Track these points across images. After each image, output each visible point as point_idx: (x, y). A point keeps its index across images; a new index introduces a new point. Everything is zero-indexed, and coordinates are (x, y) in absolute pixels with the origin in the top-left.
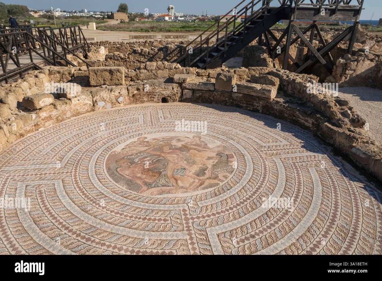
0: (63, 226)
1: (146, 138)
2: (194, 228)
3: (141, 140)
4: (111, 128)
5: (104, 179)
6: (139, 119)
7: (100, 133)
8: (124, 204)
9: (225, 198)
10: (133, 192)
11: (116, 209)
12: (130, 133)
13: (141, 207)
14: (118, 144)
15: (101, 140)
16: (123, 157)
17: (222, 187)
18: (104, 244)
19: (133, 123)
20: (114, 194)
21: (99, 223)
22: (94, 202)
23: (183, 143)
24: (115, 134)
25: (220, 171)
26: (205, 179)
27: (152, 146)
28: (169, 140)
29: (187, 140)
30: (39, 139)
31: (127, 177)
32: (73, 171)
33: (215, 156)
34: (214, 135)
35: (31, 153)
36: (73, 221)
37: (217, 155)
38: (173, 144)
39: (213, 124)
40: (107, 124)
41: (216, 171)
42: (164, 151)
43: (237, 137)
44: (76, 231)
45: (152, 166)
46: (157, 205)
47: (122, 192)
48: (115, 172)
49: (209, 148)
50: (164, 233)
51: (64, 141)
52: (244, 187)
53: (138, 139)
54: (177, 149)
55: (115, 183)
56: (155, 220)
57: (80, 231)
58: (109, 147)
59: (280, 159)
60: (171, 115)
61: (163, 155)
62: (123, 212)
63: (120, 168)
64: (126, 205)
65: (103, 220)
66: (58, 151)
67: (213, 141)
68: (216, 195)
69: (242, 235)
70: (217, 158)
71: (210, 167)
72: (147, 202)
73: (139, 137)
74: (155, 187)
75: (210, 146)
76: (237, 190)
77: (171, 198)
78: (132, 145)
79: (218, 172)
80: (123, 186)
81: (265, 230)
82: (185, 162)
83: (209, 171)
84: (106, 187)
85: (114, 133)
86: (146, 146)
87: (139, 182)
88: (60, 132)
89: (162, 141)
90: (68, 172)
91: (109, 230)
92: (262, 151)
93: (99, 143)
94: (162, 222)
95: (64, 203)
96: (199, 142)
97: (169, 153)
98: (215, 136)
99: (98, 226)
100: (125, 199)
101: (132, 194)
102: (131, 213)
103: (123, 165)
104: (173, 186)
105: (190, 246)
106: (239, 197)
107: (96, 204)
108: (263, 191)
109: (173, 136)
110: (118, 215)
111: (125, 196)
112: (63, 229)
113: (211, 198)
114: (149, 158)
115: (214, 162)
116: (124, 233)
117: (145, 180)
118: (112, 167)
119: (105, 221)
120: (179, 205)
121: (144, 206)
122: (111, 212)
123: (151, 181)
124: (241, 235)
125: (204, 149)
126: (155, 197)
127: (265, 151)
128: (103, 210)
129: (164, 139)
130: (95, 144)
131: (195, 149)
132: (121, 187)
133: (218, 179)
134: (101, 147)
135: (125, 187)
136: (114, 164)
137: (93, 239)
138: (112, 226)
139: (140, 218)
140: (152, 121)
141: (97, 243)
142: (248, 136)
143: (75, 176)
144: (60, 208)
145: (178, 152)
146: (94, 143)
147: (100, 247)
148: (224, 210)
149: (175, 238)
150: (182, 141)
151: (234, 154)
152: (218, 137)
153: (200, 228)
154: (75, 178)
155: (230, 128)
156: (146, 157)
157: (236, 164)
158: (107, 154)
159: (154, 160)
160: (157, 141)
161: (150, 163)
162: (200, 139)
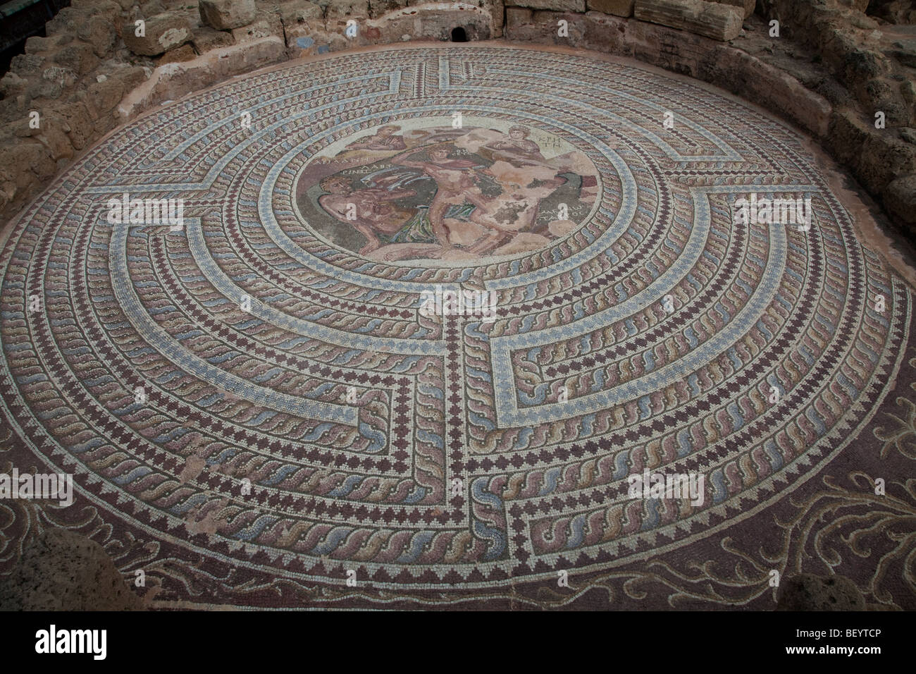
0: (197, 313)
1: (398, 128)
2: (464, 334)
3: (386, 132)
4: (321, 103)
5: (290, 220)
6: (389, 82)
7: (294, 115)
8: (324, 275)
9: (550, 275)
10: (348, 251)
11: (305, 286)
12: (362, 114)
13: (359, 283)
14: (332, 139)
15: (293, 132)
16: (337, 170)
17: (550, 251)
18: (271, 354)
19: (373, 91)
20: (306, 254)
21: (267, 313)
22: (261, 269)
24: (328, 118)
25: (553, 215)
26: (515, 231)
27: (409, 147)
28: (450, 135)
30: (162, 126)
31: (340, 217)
32: (227, 199)
33: (553, 179)
34: (562, 128)
35: (143, 158)
36: (216, 303)
37: (558, 176)
38: (458, 145)
39: (566, 100)
40: (313, 92)
41: (544, 215)
42: (434, 162)
43: (617, 136)
44: (221, 325)
45: (400, 196)
46: (394, 282)
47: (325, 250)
49: (542, 159)
50: (397, 341)
51: (213, 132)
52: (600, 255)
53: (379, 130)
55: (311, 228)
56: (384, 312)
57: (227, 325)
58: (309, 148)
59: (708, 195)
60: (468, 72)
61: (431, 171)
62: (318, 292)
63: (328, 197)
64: (328, 277)
65: (276, 307)
66: (199, 154)
67: (557, 142)
68: (531, 268)
69: (567, 358)
70: (555, 183)
71: (533, 203)
72: (374, 275)
73: (381, 126)
74: (397, 242)
75: (547, 153)
76: (583, 261)
77: (427, 269)
79: (549, 216)
80: (328, 237)
81: (621, 351)
82: (477, 189)
83: (528, 212)
84: (291, 237)
85: (327, 115)
86: (396, 148)
87: (364, 230)
88: (207, 109)
89: (435, 136)
90: (215, 202)
91: (285, 327)
92: (669, 173)
93: (289, 137)
94: (399, 317)
95: (202, 268)
96: (521, 145)
97: (444, 166)
98: (563, 131)
99: (265, 318)
100: (328, 265)
101: (344, 255)
103: (336, 190)
105: (448, 372)
106: (583, 276)
107: (266, 273)
108: (643, 268)
109: (465, 125)
110: (308, 298)
111: (329, 258)
112: (195, 319)
113: (517, 274)
114: (396, 177)
115: (545, 193)
116: (314, 336)
117: (379, 225)
118: (309, 193)
119: (280, 308)
121: (366, 281)
122: (295, 290)
123: (390, 229)
124: (564, 357)
125: (530, 161)
126: (392, 264)
127: (676, 173)
128: (279, 285)
129: (440, 131)
130: (280, 141)
131: (509, 160)
132: (323, 239)
133: (545, 233)
134: (293, 147)
135: (332, 238)
137: (250, 341)
138: (292, 319)
139: (352, 307)
140: (419, 88)
141: (259, 351)
142: (644, 135)
143: (229, 210)
144: (193, 276)
145: (467, 164)
146: (278, 138)
147: (263, 358)
148: (541, 301)
149: (419, 352)
150: (482, 139)
151: (598, 177)
152: (571, 134)
153: (477, 336)
154: (229, 216)
155: (604, 112)
156: (390, 174)
157: (598, 199)
158: (304, 163)
159: (408, 180)
160: (421, 137)
161: (396, 189)
162: (527, 136)
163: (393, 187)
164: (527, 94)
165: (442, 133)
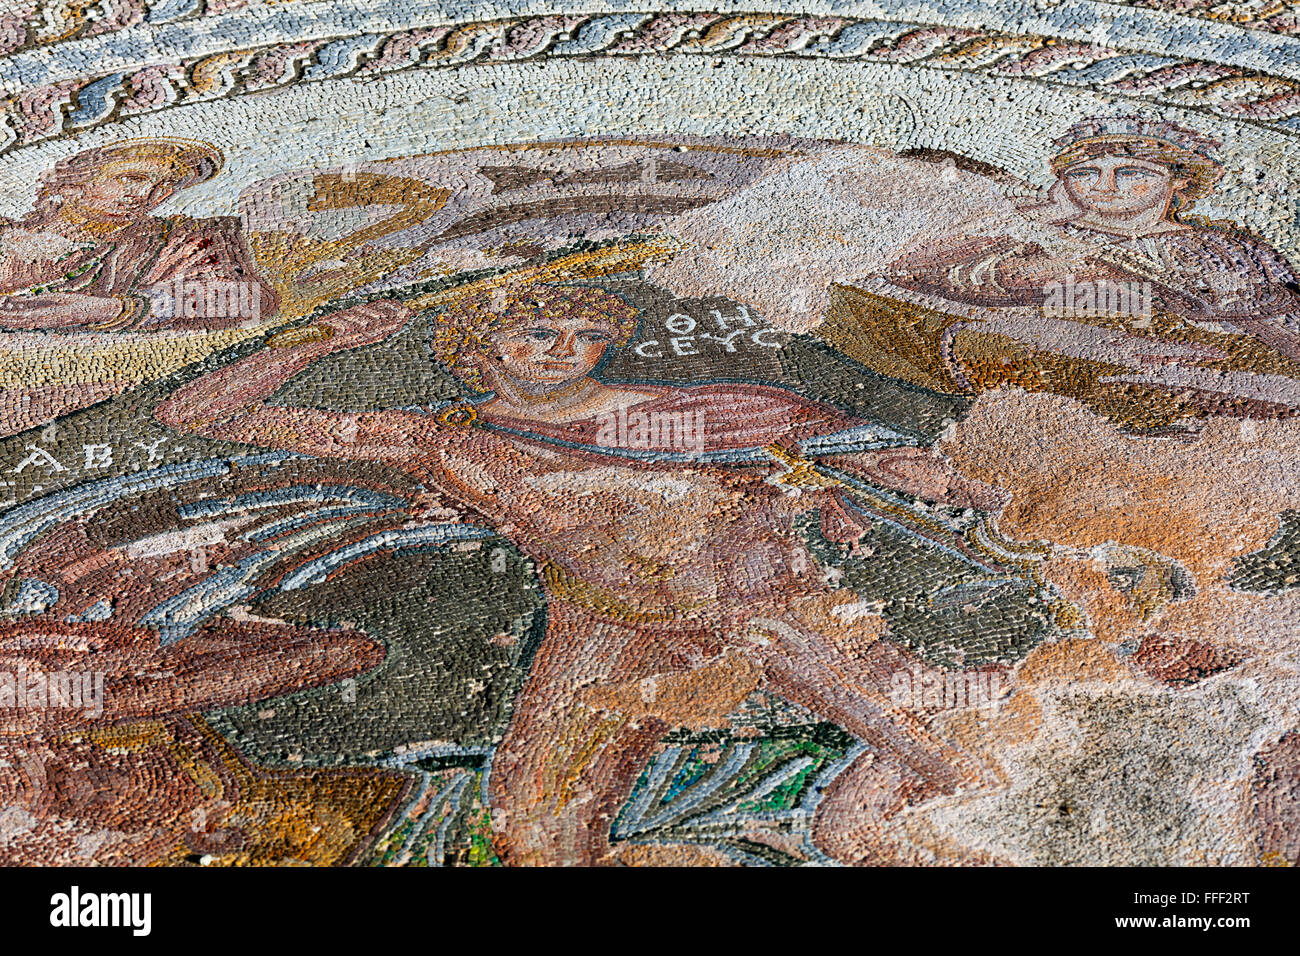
1: (203, 164)
23: (861, 262)
27: (299, 301)
38: (671, 279)
42: (501, 409)
45: (254, 679)
53: (52, 179)
61: (478, 478)
89: (488, 219)
97: (576, 446)
114: (216, 534)
125: (1242, 384)
129: (525, 178)
131: (1075, 378)
145: (755, 425)
159: (301, 558)
160: (386, 228)
162: (1193, 188)
163: (192, 609)
165: (540, 193)
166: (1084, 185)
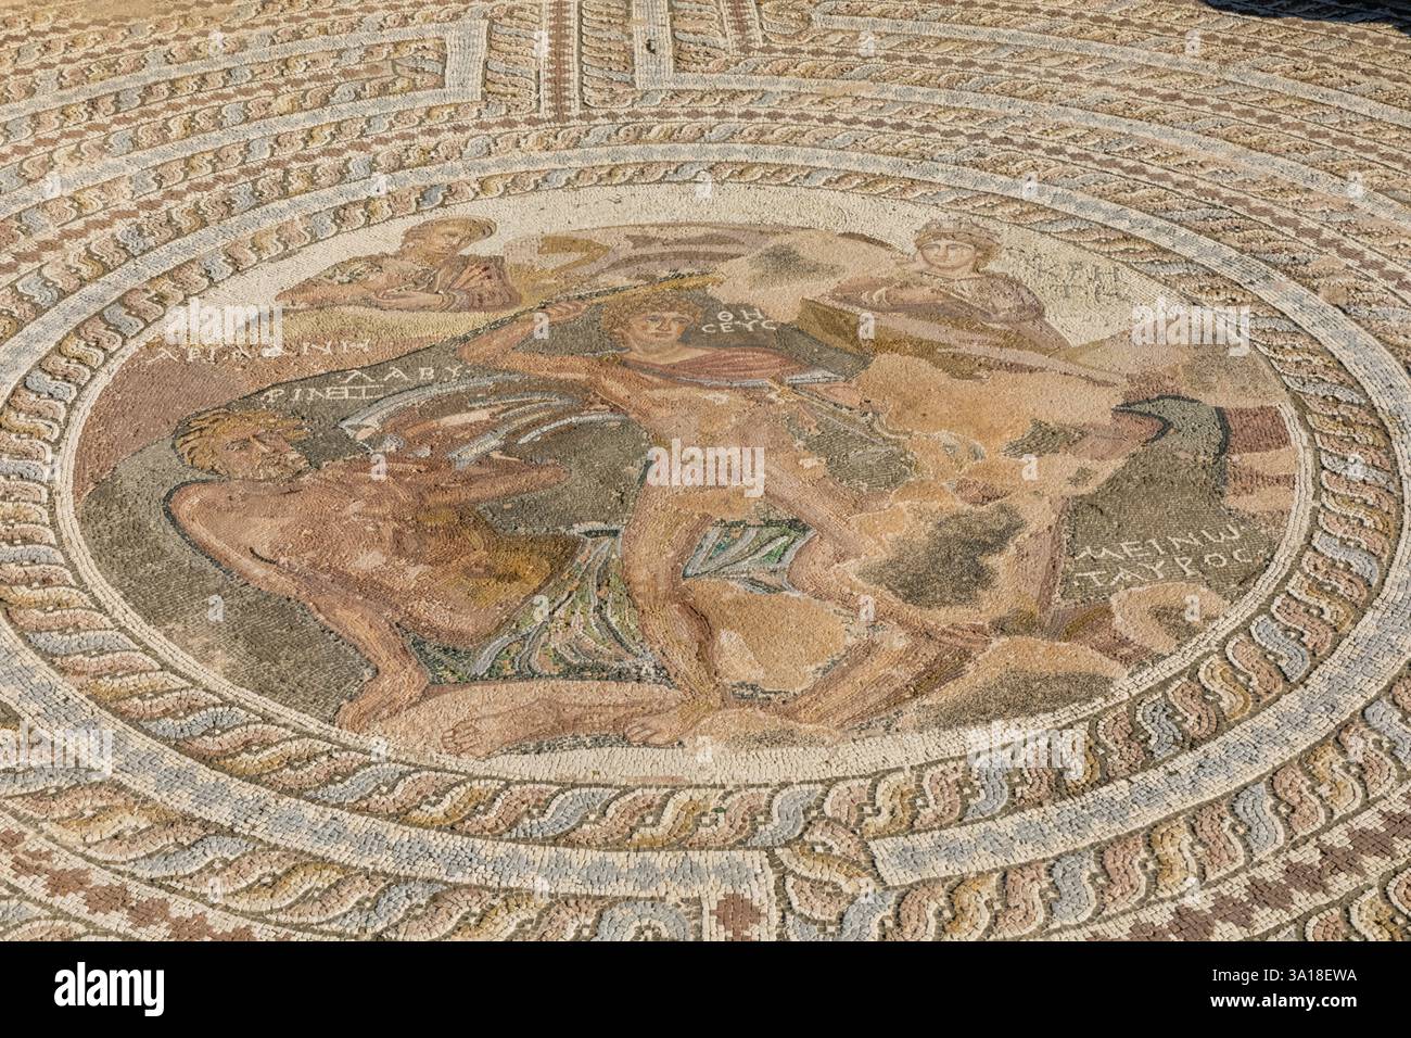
1: (486, 229)
3: (439, 243)
4: (176, 128)
5: (46, 582)
6: (442, 58)
7: (71, 173)
8: (188, 819)
9: (1144, 818)
10: (291, 715)
11: (105, 865)
12: (342, 175)
13: (341, 853)
14: (222, 268)
15: (68, 235)
16: (246, 388)
17: (1132, 712)
19: (384, 90)
20: (111, 726)
23: (819, 289)
24: (208, 187)
25: (1129, 563)
26: (976, 630)
27: (531, 299)
28: (691, 257)
29: (856, 265)
31: (258, 570)
33: (1107, 420)
34: (1124, 225)
37: (1126, 409)
38: (721, 294)
40: (148, 89)
41: (1094, 563)
42: (633, 356)
43: (1347, 253)
45: (501, 488)
46: (485, 848)
47: (191, 709)
48: (156, 523)
49: (1055, 347)
52: (1344, 727)
53: (409, 235)
54: (751, 340)
55: (133, 620)
58: (133, 300)
60: (742, 27)
61: (618, 389)
62: (162, 894)
63: (208, 493)
64: (205, 825)
67: (1107, 280)
68: (1060, 788)
70: (1118, 438)
71: (1039, 516)
72: (401, 816)
73: (418, 220)
74: (494, 674)
75: (1073, 323)
76: (1274, 756)
77: (626, 790)
78: (349, 292)
79: (1112, 567)
80: (204, 658)
82: (809, 463)
83: (1022, 555)
84: (49, 656)
85: (204, 174)
86: (477, 303)
87: (357, 623)
89: (629, 261)
93: (48, 256)
96: (965, 287)
97: (671, 375)
98: (1127, 238)
100: (205, 775)
101: (274, 732)
102: (242, 904)
103: (241, 465)
104: (664, 674)
106: (1286, 821)
109: (737, 218)
111: (211, 744)
113: (1009, 810)
114: (486, 415)
115: (1083, 475)
117: (420, 607)
118: (131, 473)
120: (695, 856)
121: (363, 843)
123: (465, 623)
125: (1010, 355)
126: (480, 769)
129: (648, 241)
131: (925, 350)
132: (185, 661)
133: (1103, 637)
134: (64, 294)
135: (221, 659)
136: (161, 454)
140: (558, 82)
145: (762, 368)
150: (814, 269)
151: (1288, 411)
152: (1157, 249)
155: (1285, 169)
156: (458, 404)
157: (1300, 504)
158: (109, 356)
159: (529, 429)
160: (577, 264)
161: (483, 460)
162: (986, 256)
163: (471, 452)
164: (971, 100)
165: (656, 249)
166: (932, 254)
